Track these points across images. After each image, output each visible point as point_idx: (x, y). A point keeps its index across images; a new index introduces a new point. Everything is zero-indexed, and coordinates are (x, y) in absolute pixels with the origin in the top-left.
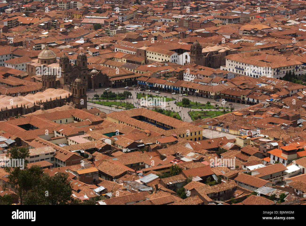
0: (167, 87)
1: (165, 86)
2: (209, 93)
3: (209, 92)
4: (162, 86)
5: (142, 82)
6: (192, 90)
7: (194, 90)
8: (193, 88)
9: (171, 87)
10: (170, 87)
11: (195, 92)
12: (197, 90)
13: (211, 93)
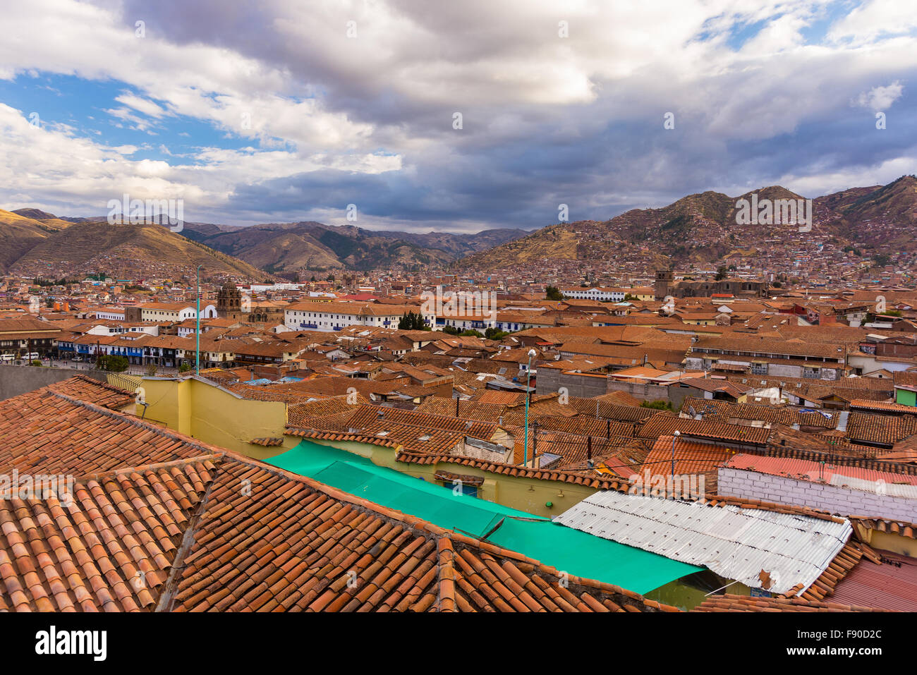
0: (116, 350)
1: (113, 348)
2: (206, 355)
3: (208, 354)
4: (106, 349)
5: (68, 345)
6: (170, 353)
7: (174, 351)
8: (172, 347)
9: (125, 349)
10: (122, 350)
11: (177, 356)
12: (181, 352)
13: (211, 356)
